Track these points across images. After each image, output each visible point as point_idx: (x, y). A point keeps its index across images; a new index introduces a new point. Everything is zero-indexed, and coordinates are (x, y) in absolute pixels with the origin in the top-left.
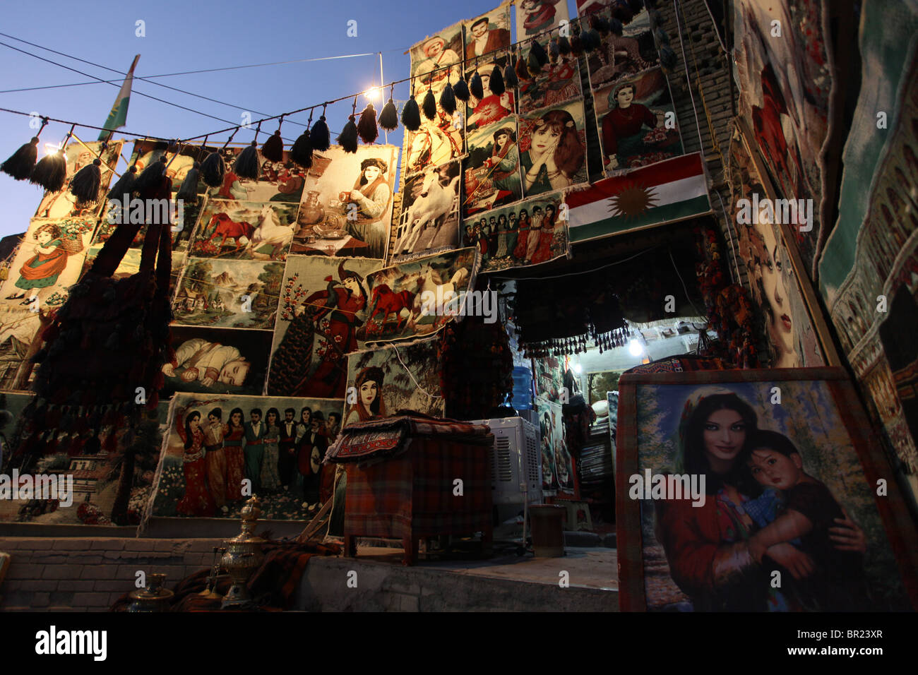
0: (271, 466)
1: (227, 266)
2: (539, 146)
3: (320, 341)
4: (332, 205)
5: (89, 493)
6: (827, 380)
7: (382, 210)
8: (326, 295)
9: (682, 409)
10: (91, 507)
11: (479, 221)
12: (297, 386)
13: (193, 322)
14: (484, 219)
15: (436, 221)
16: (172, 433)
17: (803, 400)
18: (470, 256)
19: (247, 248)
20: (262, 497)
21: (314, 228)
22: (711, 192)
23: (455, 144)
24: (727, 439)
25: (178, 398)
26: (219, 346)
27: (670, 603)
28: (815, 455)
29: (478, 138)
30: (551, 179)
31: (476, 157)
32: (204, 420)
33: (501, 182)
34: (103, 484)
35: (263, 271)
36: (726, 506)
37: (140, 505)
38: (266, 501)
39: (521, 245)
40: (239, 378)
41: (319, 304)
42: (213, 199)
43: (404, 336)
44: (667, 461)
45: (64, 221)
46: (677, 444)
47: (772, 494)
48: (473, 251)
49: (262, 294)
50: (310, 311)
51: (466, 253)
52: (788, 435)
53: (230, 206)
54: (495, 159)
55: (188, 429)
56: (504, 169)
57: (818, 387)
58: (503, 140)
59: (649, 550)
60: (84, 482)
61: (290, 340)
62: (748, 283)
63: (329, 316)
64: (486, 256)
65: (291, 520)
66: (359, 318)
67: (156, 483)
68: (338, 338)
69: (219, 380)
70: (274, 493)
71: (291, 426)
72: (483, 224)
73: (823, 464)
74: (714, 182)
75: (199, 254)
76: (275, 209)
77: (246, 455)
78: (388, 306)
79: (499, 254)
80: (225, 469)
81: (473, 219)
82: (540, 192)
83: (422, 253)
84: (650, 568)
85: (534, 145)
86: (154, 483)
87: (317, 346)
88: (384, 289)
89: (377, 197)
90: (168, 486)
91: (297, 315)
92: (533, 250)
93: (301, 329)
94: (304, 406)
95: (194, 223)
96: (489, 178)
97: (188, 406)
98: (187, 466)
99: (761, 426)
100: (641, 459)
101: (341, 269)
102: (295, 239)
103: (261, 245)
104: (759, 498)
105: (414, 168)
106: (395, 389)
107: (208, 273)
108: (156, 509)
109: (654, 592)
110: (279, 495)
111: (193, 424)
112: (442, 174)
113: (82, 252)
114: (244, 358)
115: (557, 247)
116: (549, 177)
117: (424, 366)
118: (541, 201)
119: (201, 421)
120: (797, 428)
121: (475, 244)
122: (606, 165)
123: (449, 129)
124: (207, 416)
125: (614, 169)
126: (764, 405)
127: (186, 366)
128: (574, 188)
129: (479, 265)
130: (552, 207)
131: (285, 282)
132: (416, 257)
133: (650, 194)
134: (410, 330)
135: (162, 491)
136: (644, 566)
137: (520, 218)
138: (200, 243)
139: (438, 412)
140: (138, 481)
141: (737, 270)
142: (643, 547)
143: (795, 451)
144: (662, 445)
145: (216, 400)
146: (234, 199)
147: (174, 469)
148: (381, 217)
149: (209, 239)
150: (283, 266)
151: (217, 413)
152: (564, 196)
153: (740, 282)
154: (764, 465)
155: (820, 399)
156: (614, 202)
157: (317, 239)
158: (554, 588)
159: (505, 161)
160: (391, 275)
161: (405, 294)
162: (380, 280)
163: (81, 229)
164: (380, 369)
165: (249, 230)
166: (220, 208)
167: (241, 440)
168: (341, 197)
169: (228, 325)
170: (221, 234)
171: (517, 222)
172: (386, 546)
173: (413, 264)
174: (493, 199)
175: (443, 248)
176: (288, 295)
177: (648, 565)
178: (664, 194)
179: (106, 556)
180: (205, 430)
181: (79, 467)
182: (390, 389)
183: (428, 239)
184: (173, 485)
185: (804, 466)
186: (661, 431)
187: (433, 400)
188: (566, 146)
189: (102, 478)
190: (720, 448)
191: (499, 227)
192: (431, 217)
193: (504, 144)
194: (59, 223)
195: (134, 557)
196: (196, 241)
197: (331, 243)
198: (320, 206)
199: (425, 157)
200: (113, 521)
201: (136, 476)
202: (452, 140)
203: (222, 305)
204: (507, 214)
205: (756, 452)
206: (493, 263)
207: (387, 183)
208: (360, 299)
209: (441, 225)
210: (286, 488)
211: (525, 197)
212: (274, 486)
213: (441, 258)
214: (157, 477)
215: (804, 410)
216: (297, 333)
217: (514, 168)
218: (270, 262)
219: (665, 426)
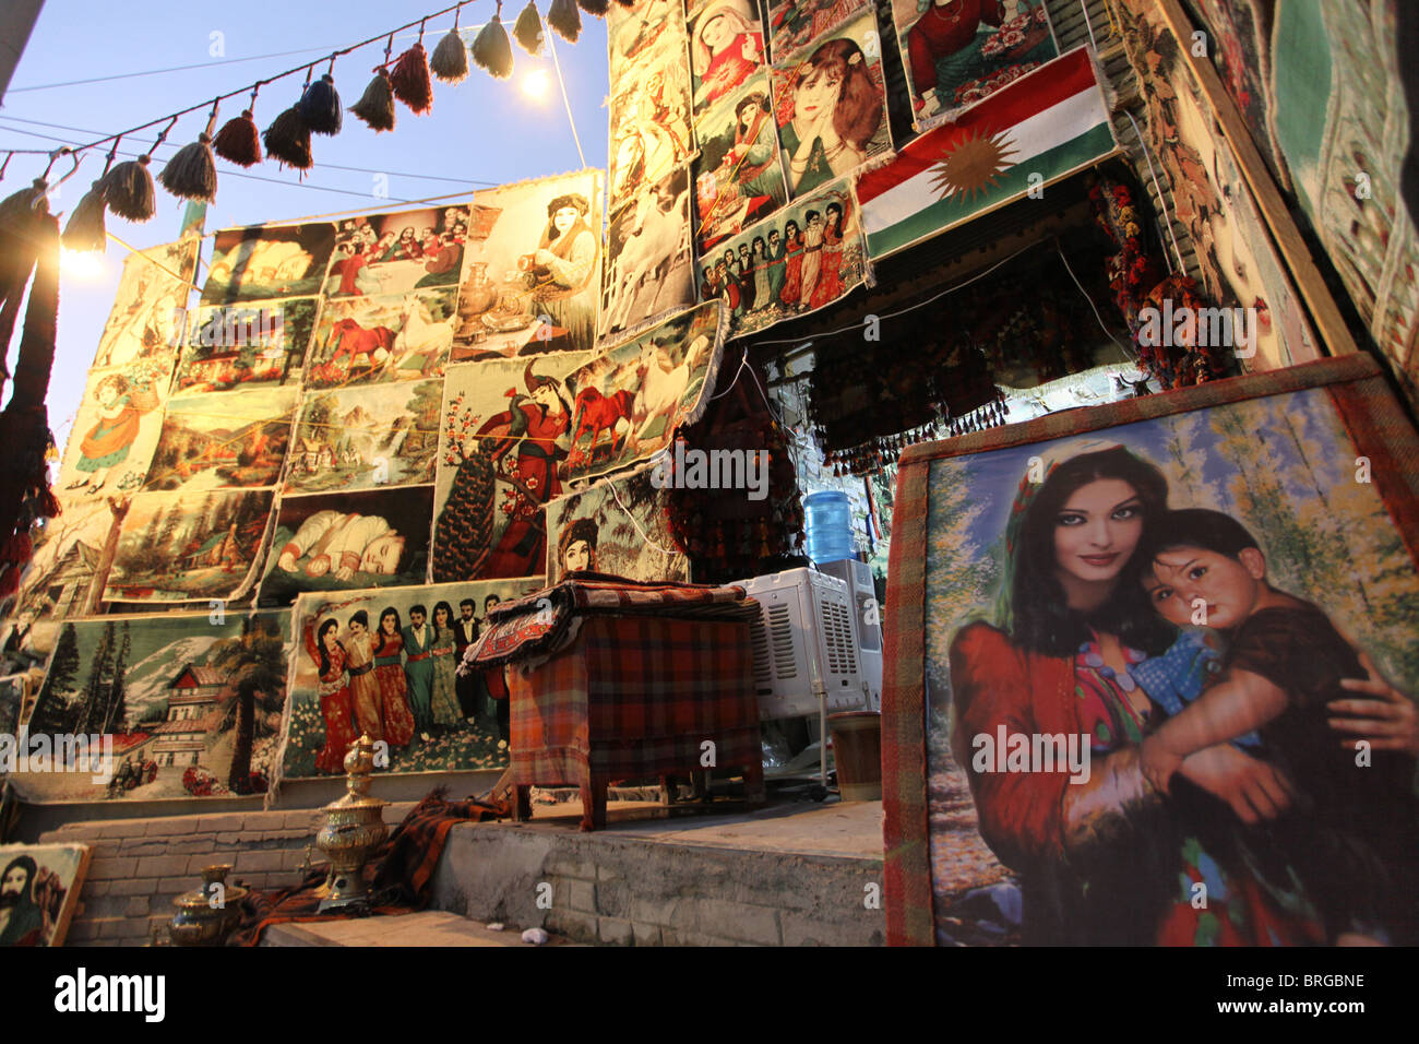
0: (446, 689)
1: (361, 397)
2: (807, 109)
3: (505, 491)
4: (509, 280)
5: (196, 752)
6: (1327, 386)
7: (586, 274)
8: (507, 418)
9: (1013, 493)
10: (200, 771)
11: (722, 256)
12: (477, 564)
13: (318, 487)
14: (730, 250)
15: (658, 270)
16: (300, 654)
17: (1271, 434)
18: (712, 316)
19: (387, 365)
20: (438, 738)
21: (484, 318)
22: (1116, 114)
23: (678, 140)
24: (1102, 539)
25: (304, 602)
26: (357, 517)
27: (977, 887)
28: (1299, 547)
29: (713, 120)
30: (831, 160)
31: (711, 154)
32: (344, 630)
33: (753, 184)
34: (214, 738)
35: (414, 397)
36: (1096, 676)
37: (266, 763)
38: (444, 743)
39: (791, 281)
40: (390, 562)
41: (499, 433)
42: (332, 300)
43: (622, 462)
44: (981, 599)
45: (130, 367)
46: (1002, 563)
47: (1197, 641)
48: (715, 306)
49: (414, 431)
50: (487, 447)
51: (705, 311)
52: (1236, 512)
53: (357, 306)
54: (741, 149)
55: (323, 647)
56: (754, 162)
57: (1305, 403)
58: (750, 113)
59: (939, 781)
60: (188, 737)
61: (460, 496)
62: (1198, 267)
63: (515, 451)
64: (739, 311)
65: (483, 769)
66: (562, 447)
67: (285, 730)
68: (532, 483)
69: (362, 568)
70: (455, 730)
71: (470, 626)
72: (729, 259)
73: (1314, 562)
74: (1119, 95)
75: (318, 386)
76: (423, 300)
77: (409, 677)
78: (597, 420)
79: (758, 304)
80: (378, 700)
81: (714, 255)
82: (815, 187)
83: (640, 326)
84: (940, 817)
85: (799, 109)
86: (282, 730)
87: (500, 498)
88: (591, 395)
89: (575, 255)
90: (302, 733)
91: (467, 455)
92: (812, 285)
93: (475, 476)
94: (488, 594)
95: (308, 340)
96: (734, 181)
97: (320, 612)
98: (325, 702)
99: (1175, 502)
100: (931, 601)
101: (528, 375)
102: (456, 340)
103: (407, 356)
104: (1168, 651)
105: (621, 194)
106: (614, 549)
107: (334, 411)
108: (288, 767)
109: (948, 865)
110: (461, 732)
111: (328, 639)
112: (663, 193)
113: (158, 408)
114: (395, 532)
115: (849, 272)
116: (828, 158)
117: (655, 506)
118: (816, 200)
119: (340, 633)
120: (1256, 495)
121: (719, 294)
122: (918, 110)
123: (668, 120)
124: (347, 624)
125: (932, 115)
126: (1184, 459)
127: (313, 554)
128: (868, 166)
129: (727, 327)
130: (835, 207)
131: (446, 408)
132: (632, 333)
133: (1000, 145)
134: (631, 452)
135: (294, 740)
136: (929, 813)
137: (787, 236)
138: (319, 369)
139: (679, 575)
140: (261, 729)
141: (1175, 249)
142: (927, 775)
143: (1250, 543)
144: (972, 569)
145: (358, 600)
146: (361, 293)
147: (307, 707)
148: (586, 285)
149: (331, 361)
150: (441, 383)
151: (361, 618)
152: (854, 182)
153: (1183, 270)
154: (1180, 582)
155: (1311, 427)
156: (939, 174)
157: (488, 334)
158: (799, 860)
159: (756, 147)
160: (599, 370)
161: (622, 397)
162: (584, 380)
163: (154, 375)
164: (592, 521)
165: (387, 338)
166: (343, 312)
167: (399, 655)
168: (521, 263)
169: (367, 485)
170: (347, 351)
171: (783, 247)
172: (617, 799)
173: (628, 347)
174: (741, 216)
175: (671, 311)
176: (451, 427)
177: (937, 811)
178: (1027, 138)
179: (219, 839)
180: (346, 646)
181: (180, 716)
182: (608, 551)
183: (646, 301)
184: (309, 730)
185: (1270, 574)
186: (970, 542)
187: (671, 557)
188: (851, 97)
189: (212, 729)
190: (1085, 558)
191: (755, 258)
192: (650, 266)
193: (752, 120)
194: (124, 372)
195: (258, 839)
196: (314, 366)
197: (510, 337)
198: (491, 284)
199: (637, 172)
200: (232, 789)
201: (258, 722)
202: (674, 135)
203: (357, 456)
204: (765, 236)
205: (1164, 557)
206: (748, 320)
207: (590, 230)
208: (560, 417)
209: (665, 275)
210: (471, 720)
211: (791, 199)
212: (453, 719)
213: (670, 328)
214: (286, 720)
215: (1272, 455)
216: (470, 483)
217: (771, 156)
218: (422, 381)
219: (979, 531)
